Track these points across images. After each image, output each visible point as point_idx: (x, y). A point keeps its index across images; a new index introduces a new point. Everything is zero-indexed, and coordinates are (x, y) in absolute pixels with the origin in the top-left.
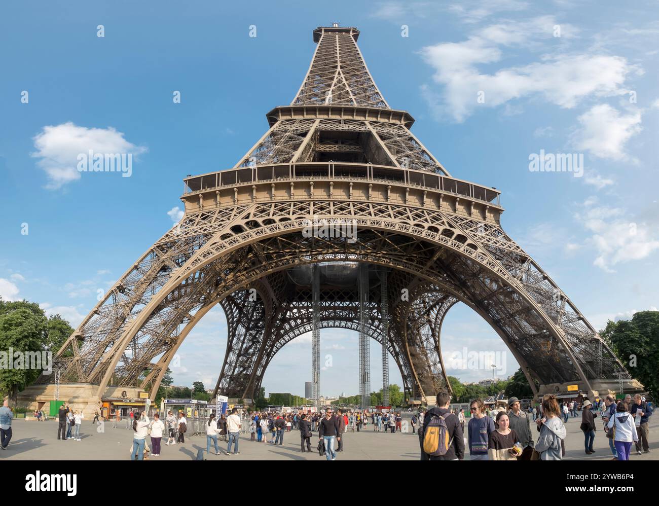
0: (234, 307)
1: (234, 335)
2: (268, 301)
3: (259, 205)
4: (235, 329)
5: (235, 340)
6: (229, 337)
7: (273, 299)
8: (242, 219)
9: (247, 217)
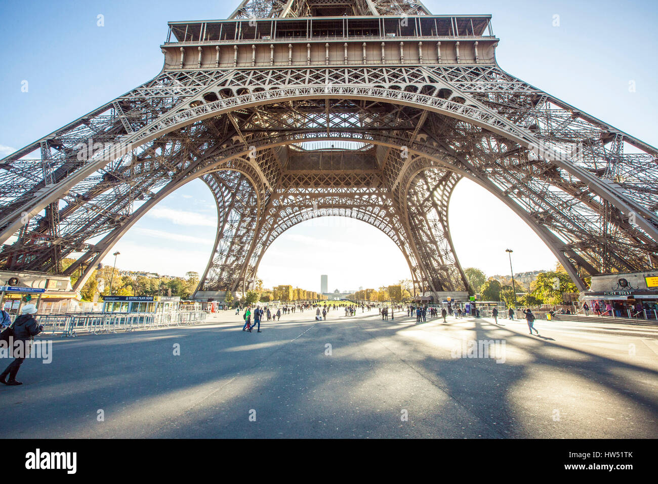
0: (225, 190)
1: (225, 221)
2: (260, 186)
3: (239, 72)
4: (227, 214)
5: (227, 226)
6: (219, 222)
7: (265, 184)
8: (218, 86)
9: (223, 84)
